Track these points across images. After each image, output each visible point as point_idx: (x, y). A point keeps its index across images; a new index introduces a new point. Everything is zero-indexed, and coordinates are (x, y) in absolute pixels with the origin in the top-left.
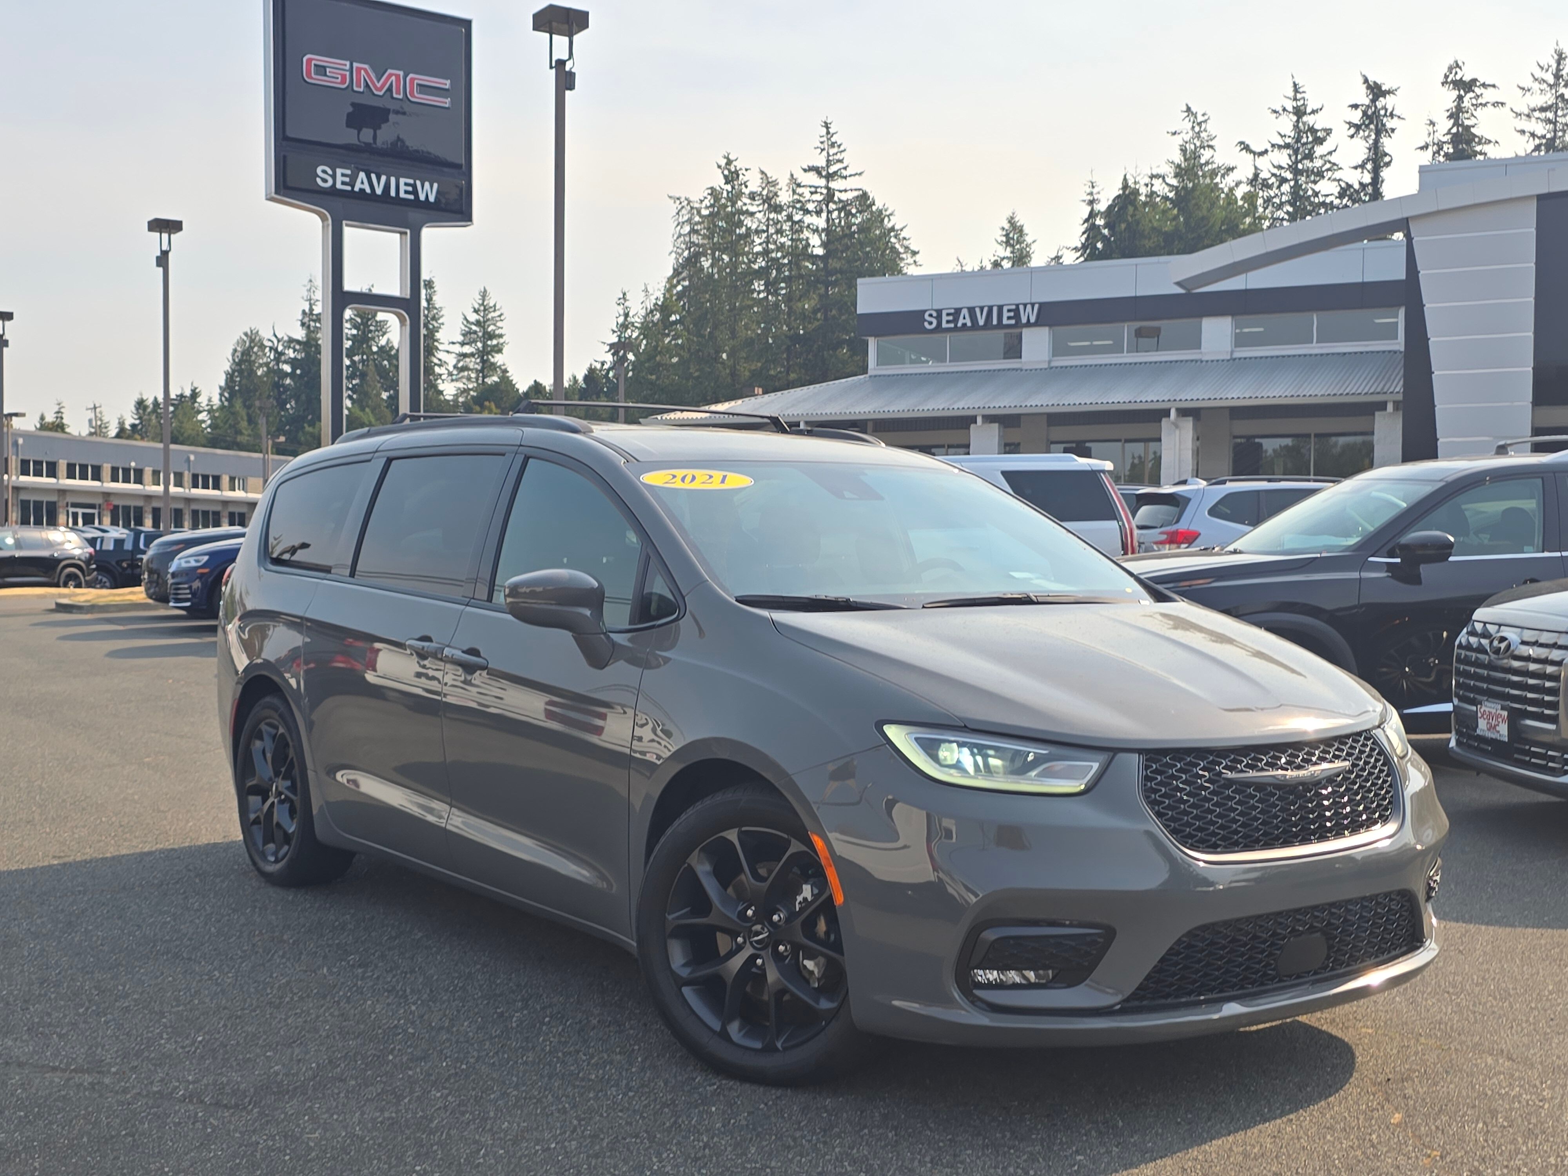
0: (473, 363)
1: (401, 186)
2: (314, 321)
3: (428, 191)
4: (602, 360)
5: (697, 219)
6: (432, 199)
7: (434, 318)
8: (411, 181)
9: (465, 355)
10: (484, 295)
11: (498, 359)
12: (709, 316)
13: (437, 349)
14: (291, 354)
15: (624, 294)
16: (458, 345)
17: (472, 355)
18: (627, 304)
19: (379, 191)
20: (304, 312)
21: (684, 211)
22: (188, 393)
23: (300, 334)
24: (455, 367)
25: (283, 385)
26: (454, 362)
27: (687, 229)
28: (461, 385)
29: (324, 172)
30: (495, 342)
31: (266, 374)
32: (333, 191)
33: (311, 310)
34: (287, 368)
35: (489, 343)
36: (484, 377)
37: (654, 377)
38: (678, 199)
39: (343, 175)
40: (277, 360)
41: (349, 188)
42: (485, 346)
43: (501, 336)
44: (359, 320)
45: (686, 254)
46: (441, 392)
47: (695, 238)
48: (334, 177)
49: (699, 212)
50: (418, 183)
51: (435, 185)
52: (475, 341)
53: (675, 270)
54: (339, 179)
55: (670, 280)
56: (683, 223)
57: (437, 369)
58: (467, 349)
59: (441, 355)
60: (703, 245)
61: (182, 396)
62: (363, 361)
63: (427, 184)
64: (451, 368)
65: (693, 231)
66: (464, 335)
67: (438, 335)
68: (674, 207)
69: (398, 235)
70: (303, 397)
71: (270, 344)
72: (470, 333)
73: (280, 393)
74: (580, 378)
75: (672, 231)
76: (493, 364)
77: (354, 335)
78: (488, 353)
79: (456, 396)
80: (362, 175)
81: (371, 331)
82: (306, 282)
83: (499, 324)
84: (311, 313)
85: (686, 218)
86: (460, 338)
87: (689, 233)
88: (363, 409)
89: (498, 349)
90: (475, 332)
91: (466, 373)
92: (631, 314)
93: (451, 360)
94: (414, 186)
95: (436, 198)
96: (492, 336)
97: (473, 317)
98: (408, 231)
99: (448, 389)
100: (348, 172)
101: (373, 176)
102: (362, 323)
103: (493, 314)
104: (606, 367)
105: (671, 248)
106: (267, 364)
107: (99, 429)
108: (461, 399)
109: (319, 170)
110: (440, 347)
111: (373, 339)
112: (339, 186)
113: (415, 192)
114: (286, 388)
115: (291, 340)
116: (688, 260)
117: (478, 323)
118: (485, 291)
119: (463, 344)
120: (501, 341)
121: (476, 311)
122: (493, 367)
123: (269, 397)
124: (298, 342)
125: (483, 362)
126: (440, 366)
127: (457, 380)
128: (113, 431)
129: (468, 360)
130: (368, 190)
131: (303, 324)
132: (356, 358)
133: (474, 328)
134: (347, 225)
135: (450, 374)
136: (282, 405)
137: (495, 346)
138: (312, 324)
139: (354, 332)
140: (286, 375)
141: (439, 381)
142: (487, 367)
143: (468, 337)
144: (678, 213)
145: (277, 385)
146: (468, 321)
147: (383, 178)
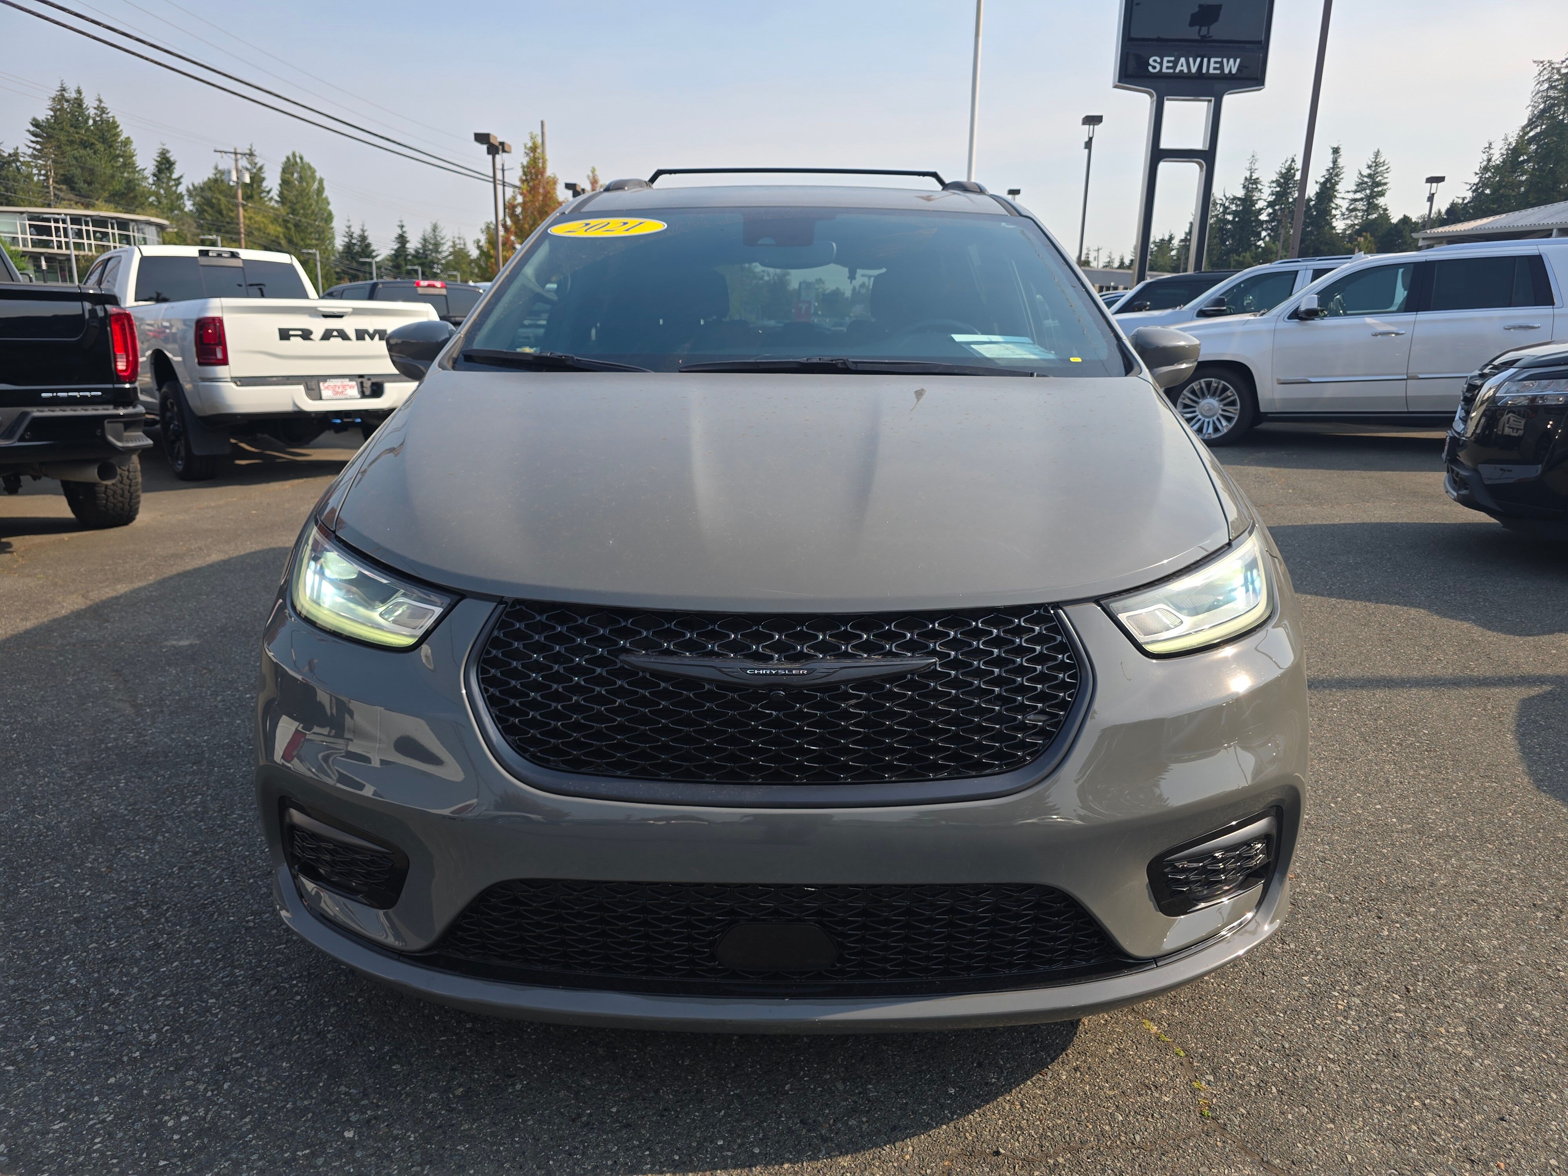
0: (1360, 205)
1: (1211, 66)
2: (1252, 184)
3: (1232, 66)
4: (1463, 196)
5: (1556, 77)
6: (1234, 71)
7: (1337, 175)
8: (1219, 60)
9: (1356, 200)
10: (1377, 154)
11: (1381, 201)
12: (1552, 154)
13: (1335, 197)
14: (1233, 207)
15: (1490, 144)
16: (1352, 193)
17: (1362, 199)
18: (1492, 151)
19: (1194, 70)
20: (1246, 178)
21: (1545, 72)
22: (1167, 238)
23: (1241, 193)
24: (1347, 209)
25: (1226, 229)
26: (1347, 205)
27: (1546, 86)
28: (1349, 222)
29: (1155, 61)
30: (1380, 189)
31: (1215, 223)
32: (1160, 76)
33: (1251, 176)
34: (1230, 217)
35: (1376, 190)
36: (1368, 215)
37: (1495, 206)
38: (1542, 62)
39: (1168, 62)
40: (1224, 213)
41: (1171, 71)
42: (1372, 191)
43: (1385, 184)
44: (1282, 181)
45: (1542, 106)
46: (1334, 228)
47: (1551, 93)
48: (1161, 64)
49: (1559, 70)
50: (1225, 60)
51: (1238, 60)
52: (1365, 189)
53: (1530, 120)
54: (1165, 64)
55: (1524, 128)
56: (1543, 81)
57: (1334, 212)
58: (1358, 196)
59: (1338, 201)
60: (1557, 98)
61: (1163, 240)
62: (1281, 209)
63: (1232, 61)
64: (1344, 210)
65: (1551, 87)
66: (1358, 185)
67: (1337, 187)
68: (1536, 69)
69: (1206, 103)
70: (1237, 237)
71: (1220, 202)
72: (1362, 183)
73: (1223, 235)
74: (1443, 211)
75: (1532, 89)
76: (1376, 205)
77: (1277, 192)
78: (1374, 197)
79: (1345, 230)
80: (1183, 60)
81: (1289, 188)
82: (1250, 157)
83: (1385, 175)
84: (1251, 179)
85: (1546, 77)
86: (1354, 188)
87: (1548, 89)
88: (1274, 243)
89: (1382, 194)
90: (1366, 183)
91: (1354, 213)
92: (1493, 159)
93: (1345, 204)
94: (1221, 63)
95: (1238, 69)
96: (1379, 184)
97: (1366, 172)
98: (1213, 99)
99: (1339, 225)
100: (1172, 59)
101: (1191, 60)
102: (1284, 183)
103: (1381, 168)
104: (1466, 201)
105: (1529, 103)
106: (1217, 216)
107: (1108, 265)
108: (1348, 232)
109: (1151, 61)
110: (1338, 195)
111: (1290, 193)
112: (1164, 70)
113: (1222, 68)
114: (1228, 230)
115: (1235, 198)
116: (1543, 111)
117: (1369, 176)
118: (1378, 151)
119: (1356, 192)
120: (1385, 187)
121: (1369, 167)
122: (1376, 207)
123: (1215, 237)
124: (1239, 199)
125: (1369, 204)
126: (1336, 209)
127: (1347, 218)
128: (1116, 264)
129: (1357, 203)
130: (1186, 71)
131: (1244, 187)
132: (1277, 207)
133: (1366, 179)
134: (1168, 100)
135: (1343, 214)
136: (1223, 242)
137: (1379, 192)
138: (1250, 186)
139: (1278, 189)
140: (1229, 222)
141: (1334, 220)
142: (1372, 206)
143: (1360, 186)
144: (1539, 74)
145: (1221, 229)
146: (1362, 175)
147: (1199, 60)
